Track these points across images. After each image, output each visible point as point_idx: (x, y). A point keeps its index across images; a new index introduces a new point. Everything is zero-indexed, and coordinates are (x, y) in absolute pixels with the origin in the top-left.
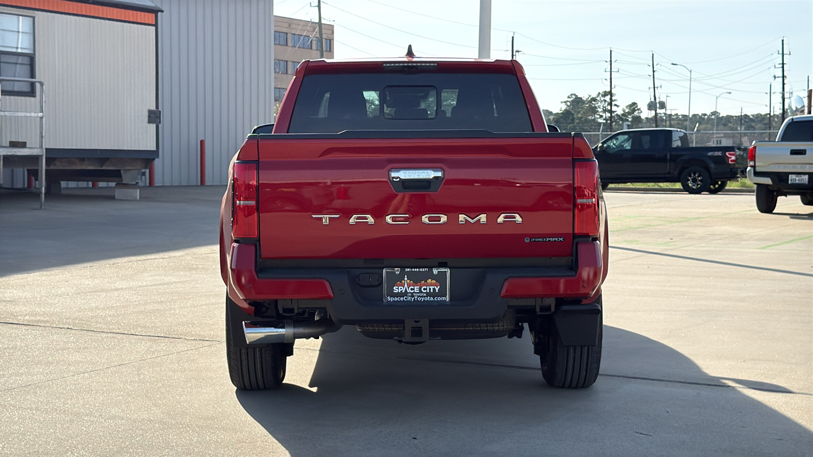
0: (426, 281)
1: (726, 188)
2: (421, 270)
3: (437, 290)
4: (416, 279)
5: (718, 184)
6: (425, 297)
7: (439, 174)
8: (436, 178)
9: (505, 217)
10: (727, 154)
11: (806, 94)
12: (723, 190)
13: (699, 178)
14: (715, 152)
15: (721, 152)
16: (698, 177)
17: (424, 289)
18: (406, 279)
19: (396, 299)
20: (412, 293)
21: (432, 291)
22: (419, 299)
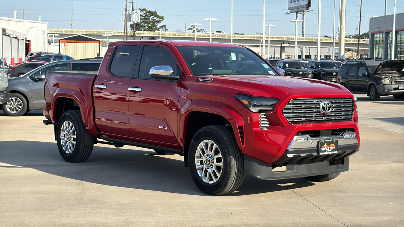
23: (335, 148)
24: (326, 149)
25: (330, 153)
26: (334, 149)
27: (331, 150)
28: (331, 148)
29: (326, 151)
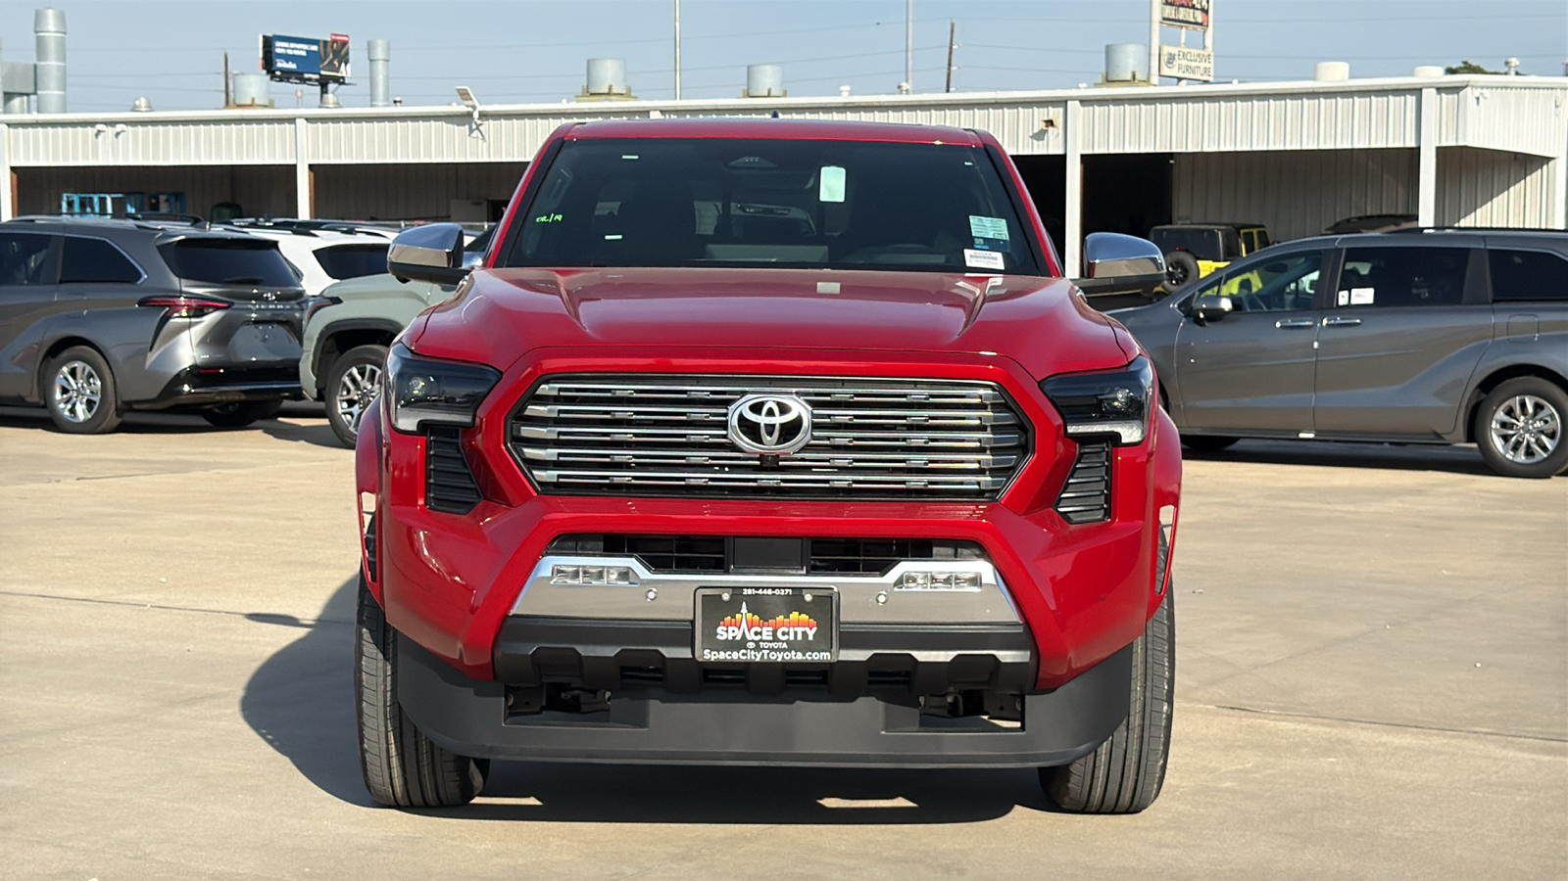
23: (814, 636)
24: (750, 636)
25: (779, 657)
26: (811, 638)
27: (787, 642)
28: (784, 634)
29: (751, 645)
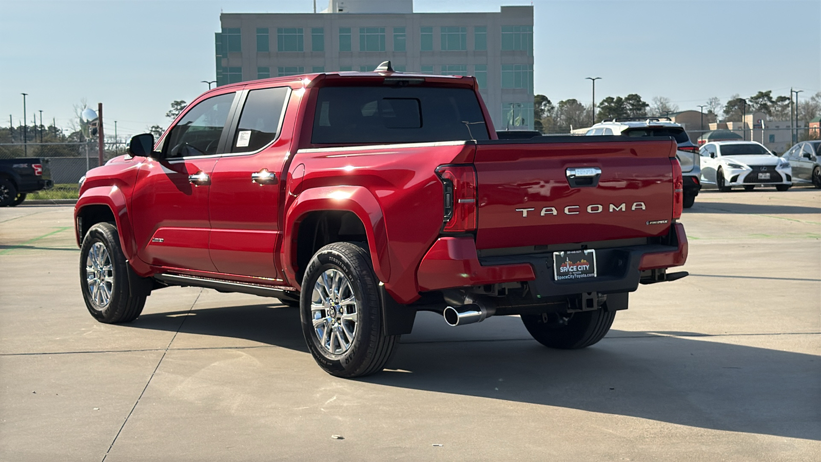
0: (580, 262)
1: (26, 200)
2: (577, 252)
3: (588, 267)
4: (575, 260)
5: (17, 197)
6: (581, 274)
7: (599, 172)
8: (597, 175)
9: (636, 206)
10: (33, 166)
11: (97, 108)
12: (23, 202)
13: (6, 191)
14: (21, 165)
15: (27, 164)
16: (4, 189)
17: (580, 268)
18: (567, 260)
19: (563, 278)
20: (572, 272)
21: (584, 269)
22: (578, 276)
